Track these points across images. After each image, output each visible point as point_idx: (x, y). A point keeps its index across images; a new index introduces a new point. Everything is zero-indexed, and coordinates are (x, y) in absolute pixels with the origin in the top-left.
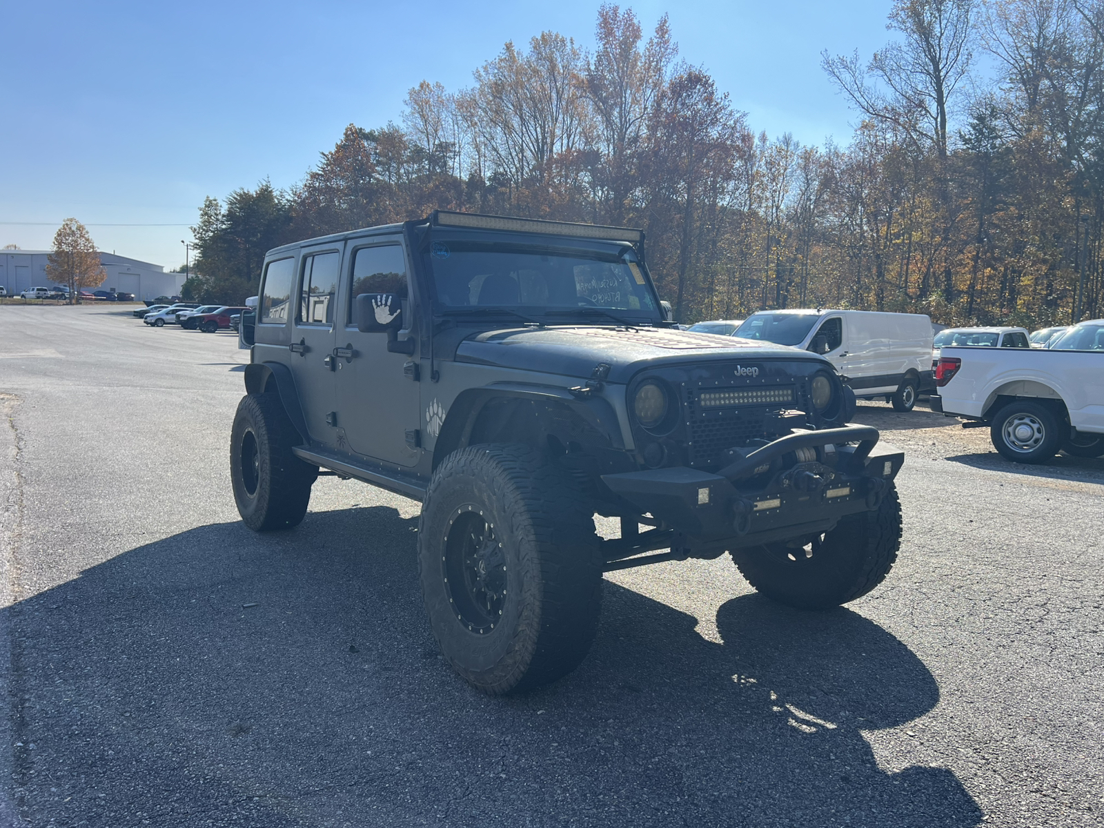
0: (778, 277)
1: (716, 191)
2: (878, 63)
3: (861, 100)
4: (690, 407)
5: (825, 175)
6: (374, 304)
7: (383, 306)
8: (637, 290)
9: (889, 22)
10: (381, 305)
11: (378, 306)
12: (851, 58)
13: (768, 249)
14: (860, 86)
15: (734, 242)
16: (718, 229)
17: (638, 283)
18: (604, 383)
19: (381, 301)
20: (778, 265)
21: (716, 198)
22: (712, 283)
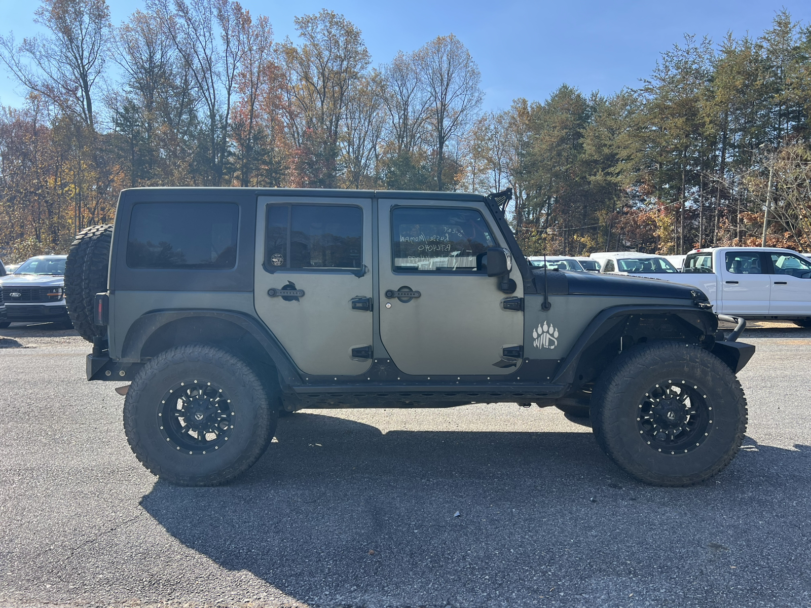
2: (29, 47)
3: (19, 73)
9: (36, 17)
12: (7, 38)
14: (17, 62)
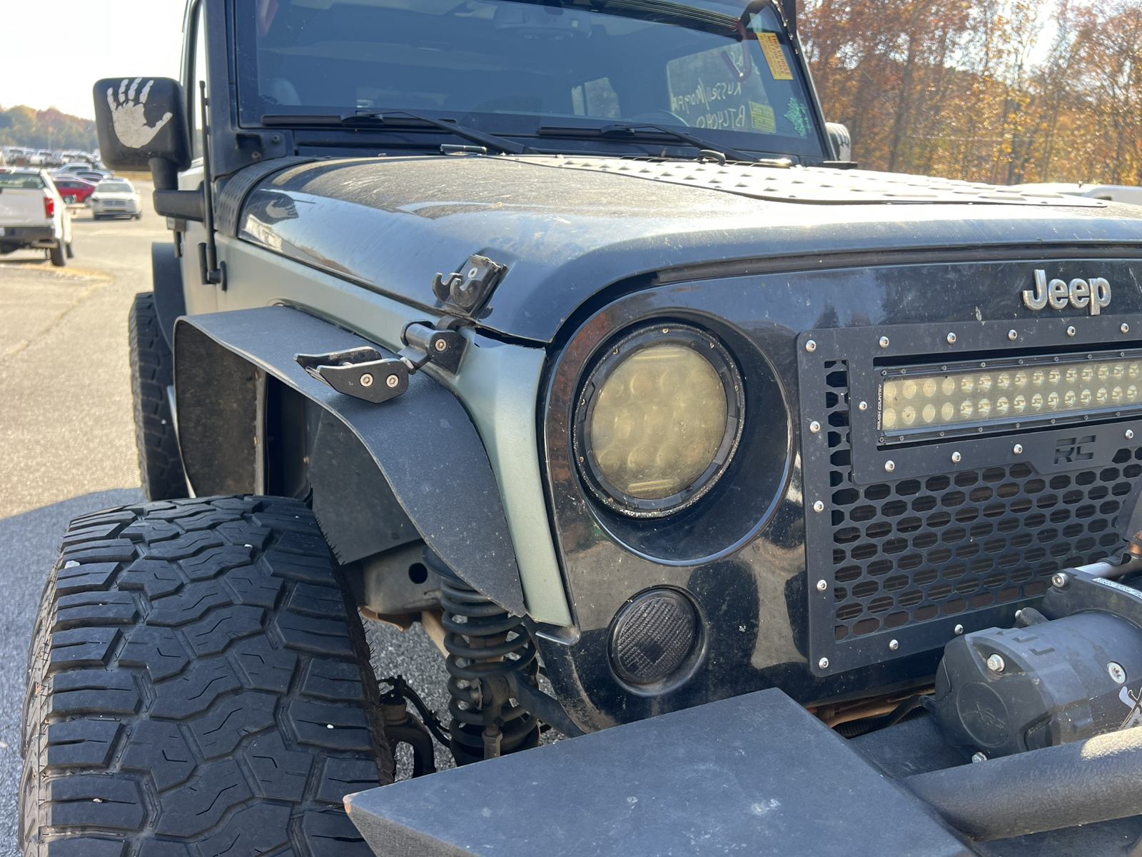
0: (1014, 151)
1: (943, 48)
4: (833, 439)
5: (1085, 25)
6: (110, 99)
7: (131, 104)
8: (773, 92)
10: (127, 100)
11: (119, 104)
13: (1005, 115)
15: (961, 107)
16: (944, 92)
17: (777, 77)
18: (472, 336)
19: (126, 93)
20: (1015, 136)
21: (943, 56)
22: (930, 159)
